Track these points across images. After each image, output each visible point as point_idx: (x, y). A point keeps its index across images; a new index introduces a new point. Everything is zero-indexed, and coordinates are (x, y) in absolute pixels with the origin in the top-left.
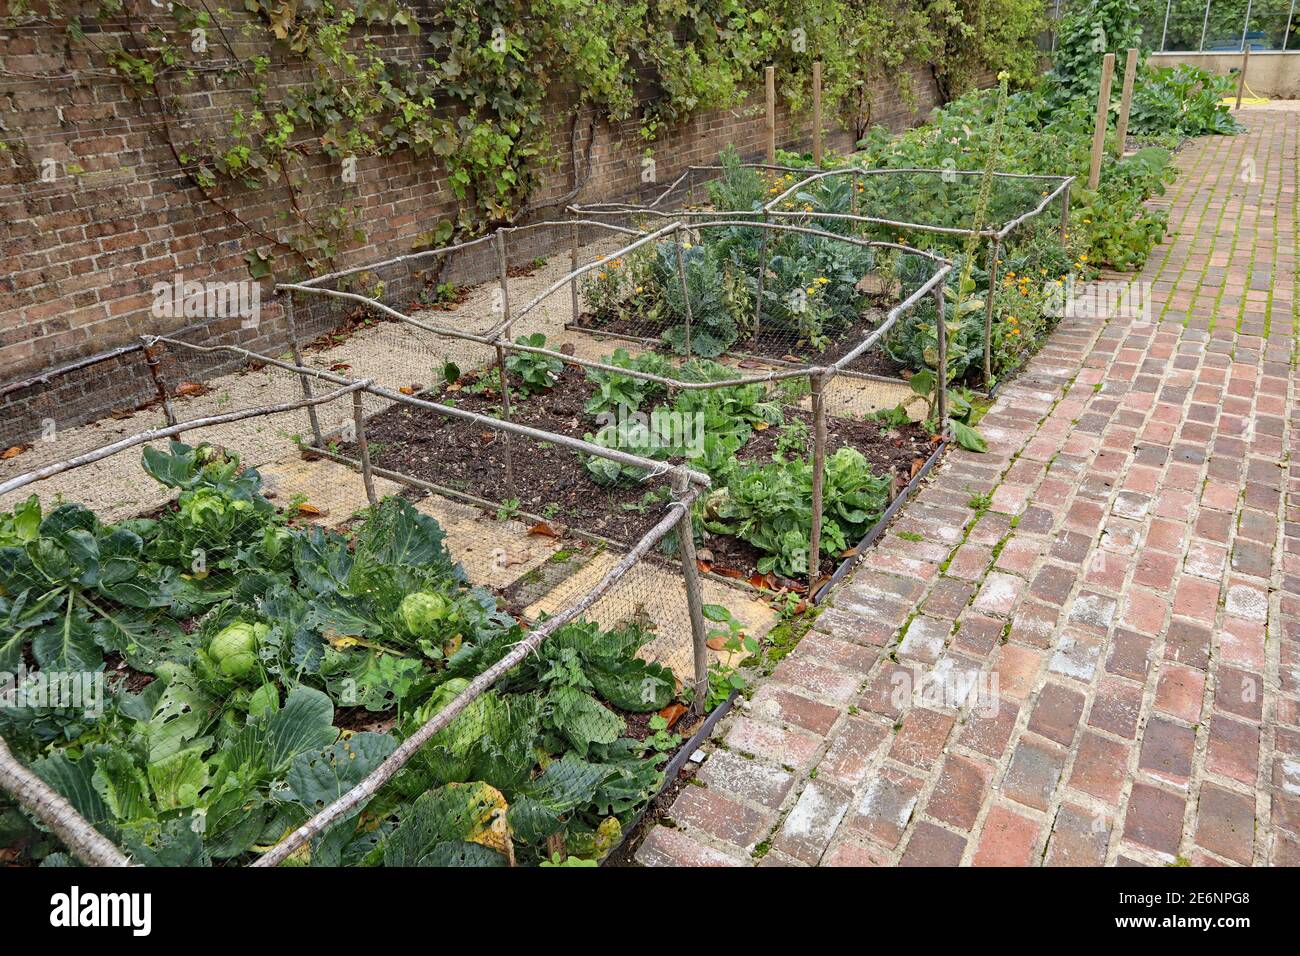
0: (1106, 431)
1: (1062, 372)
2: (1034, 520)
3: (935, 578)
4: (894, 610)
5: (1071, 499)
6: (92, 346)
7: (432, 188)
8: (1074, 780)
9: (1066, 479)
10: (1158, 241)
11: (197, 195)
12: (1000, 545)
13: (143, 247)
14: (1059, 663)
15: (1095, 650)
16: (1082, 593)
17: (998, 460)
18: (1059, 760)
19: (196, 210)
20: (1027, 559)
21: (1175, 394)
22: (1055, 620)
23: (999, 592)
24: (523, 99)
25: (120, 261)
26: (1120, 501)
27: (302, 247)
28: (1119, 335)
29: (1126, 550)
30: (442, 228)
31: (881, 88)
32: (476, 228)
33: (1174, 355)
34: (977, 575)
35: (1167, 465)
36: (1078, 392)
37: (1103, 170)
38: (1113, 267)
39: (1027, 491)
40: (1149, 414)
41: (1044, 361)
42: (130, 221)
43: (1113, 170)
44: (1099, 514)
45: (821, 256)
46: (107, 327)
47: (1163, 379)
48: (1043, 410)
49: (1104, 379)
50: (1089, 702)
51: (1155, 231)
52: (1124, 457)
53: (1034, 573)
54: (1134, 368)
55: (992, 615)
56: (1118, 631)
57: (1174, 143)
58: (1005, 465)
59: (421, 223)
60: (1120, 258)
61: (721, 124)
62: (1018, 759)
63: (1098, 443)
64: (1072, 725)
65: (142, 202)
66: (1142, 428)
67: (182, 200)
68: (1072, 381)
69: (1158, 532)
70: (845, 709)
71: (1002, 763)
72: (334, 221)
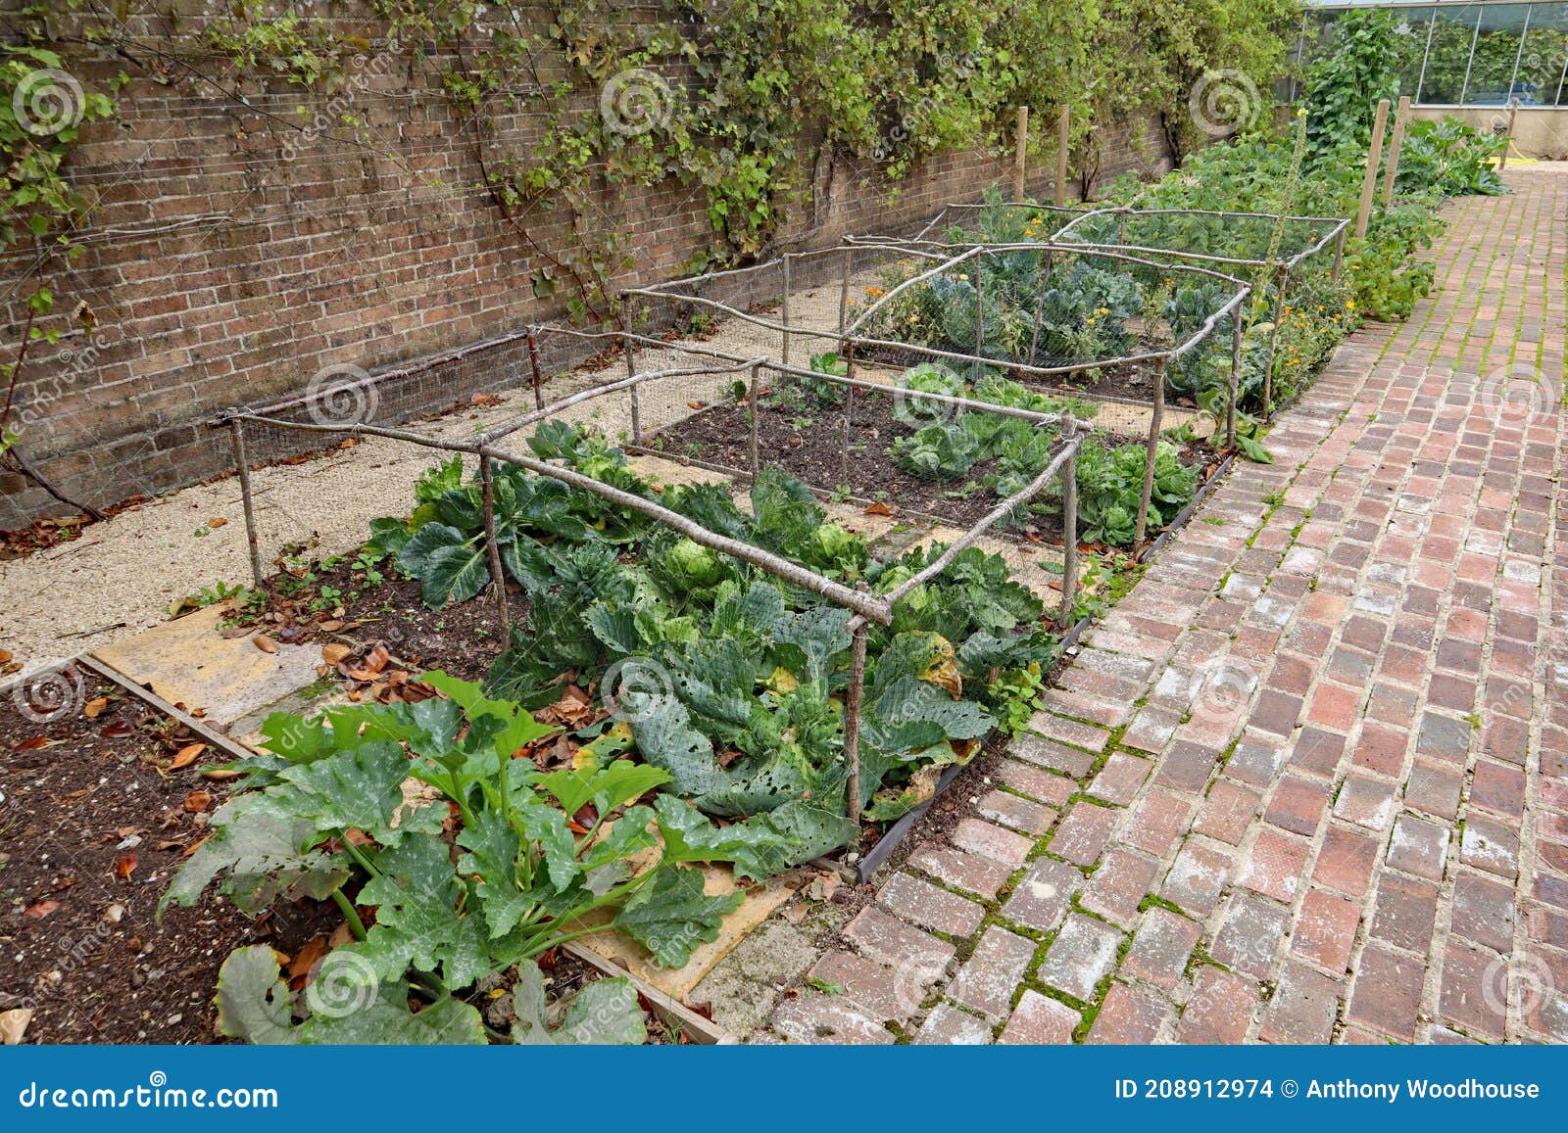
0: (1384, 451)
1: (1336, 405)
2: (1324, 511)
3: (1243, 550)
4: (1212, 568)
5: (1357, 498)
6: (408, 352)
7: (688, 219)
8: (1384, 670)
9: (1352, 484)
10: (1424, 293)
11: (498, 213)
12: (1298, 529)
13: (453, 260)
14: (1360, 604)
15: (1393, 598)
16: (1375, 562)
17: (1286, 469)
18: (1371, 661)
19: (496, 227)
20: (1324, 538)
21: (1448, 424)
22: (1354, 578)
23: (1301, 560)
24: (776, 132)
25: (435, 273)
26: (1403, 501)
27: (581, 269)
28: (1390, 375)
29: (1412, 534)
30: (697, 260)
31: (1109, 136)
32: (729, 259)
33: (1445, 394)
34: (1282, 548)
35: (1444, 477)
36: (1352, 420)
37: (1370, 220)
38: (1377, 318)
39: (1316, 493)
40: (1424, 440)
41: (1316, 395)
42: (445, 234)
43: (1382, 221)
44: (1386, 510)
45: (1096, 290)
46: (420, 335)
47: (1436, 413)
48: (1322, 434)
49: (1378, 410)
50: (1391, 628)
51: (1420, 283)
52: (1404, 470)
53: (1332, 547)
54: (1406, 403)
55: (1299, 574)
56: (1410, 587)
57: (1432, 201)
58: (1292, 474)
59: (677, 253)
60: (1385, 308)
61: (950, 167)
62: (1336, 658)
63: (1379, 460)
64: (1379, 640)
65: (456, 216)
66: (1419, 450)
67: (485, 217)
68: (1346, 412)
69: (1439, 522)
70: (1186, 627)
71: (1324, 661)
72: (609, 246)
